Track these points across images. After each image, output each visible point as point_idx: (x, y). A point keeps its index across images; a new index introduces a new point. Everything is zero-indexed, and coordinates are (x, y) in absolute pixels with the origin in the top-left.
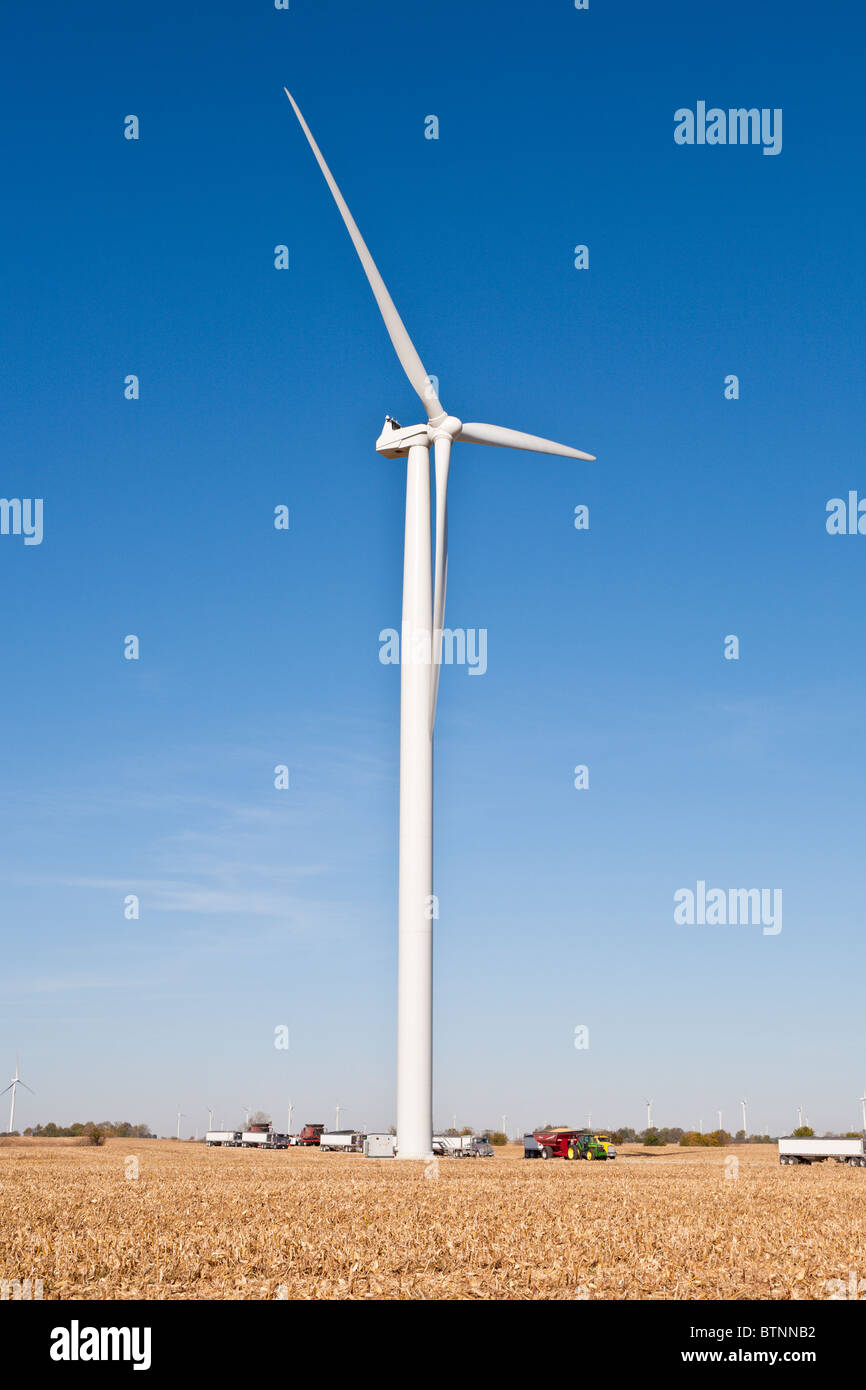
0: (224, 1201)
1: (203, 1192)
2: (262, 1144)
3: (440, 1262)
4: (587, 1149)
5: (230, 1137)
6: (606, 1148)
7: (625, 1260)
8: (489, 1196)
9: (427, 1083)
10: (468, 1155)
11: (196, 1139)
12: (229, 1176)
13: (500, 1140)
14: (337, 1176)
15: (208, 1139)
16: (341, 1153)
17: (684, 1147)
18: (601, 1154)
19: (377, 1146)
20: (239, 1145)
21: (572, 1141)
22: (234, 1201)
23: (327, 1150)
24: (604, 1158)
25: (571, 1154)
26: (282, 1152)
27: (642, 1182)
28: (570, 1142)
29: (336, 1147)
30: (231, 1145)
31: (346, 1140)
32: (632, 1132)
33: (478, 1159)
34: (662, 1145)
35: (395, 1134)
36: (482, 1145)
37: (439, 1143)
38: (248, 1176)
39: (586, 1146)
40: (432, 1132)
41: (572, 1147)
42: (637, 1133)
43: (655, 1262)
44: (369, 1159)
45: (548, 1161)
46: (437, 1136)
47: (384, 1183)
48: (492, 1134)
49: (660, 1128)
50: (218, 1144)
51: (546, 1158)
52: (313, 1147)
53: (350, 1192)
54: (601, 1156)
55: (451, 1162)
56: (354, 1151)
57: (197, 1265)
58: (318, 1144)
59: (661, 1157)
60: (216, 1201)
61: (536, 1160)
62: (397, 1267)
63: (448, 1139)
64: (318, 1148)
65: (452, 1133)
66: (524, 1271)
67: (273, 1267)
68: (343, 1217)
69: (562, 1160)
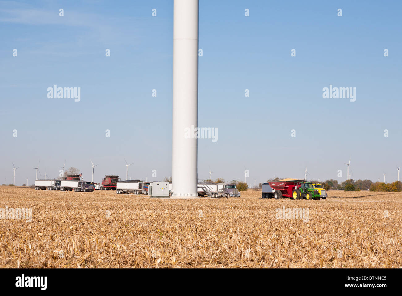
0: (54, 221)
1: (39, 215)
2: (75, 188)
3: (220, 258)
4: (306, 192)
5: (52, 183)
6: (319, 192)
7: (353, 257)
8: (244, 220)
9: (194, 146)
10: (222, 196)
11: (27, 186)
12: (56, 207)
13: (243, 187)
14: (133, 208)
15: (36, 185)
16: (132, 194)
17: (372, 192)
18: (317, 195)
19: (158, 190)
20: (59, 189)
21: (296, 187)
22: (63, 221)
23: (121, 193)
24: (319, 198)
25: (295, 195)
26: (90, 194)
27: (350, 212)
28: (294, 188)
29: (128, 190)
30: (53, 189)
31: (135, 186)
32: (336, 182)
33: (229, 199)
34: (358, 190)
35: (171, 182)
36: (232, 189)
37: (202, 188)
38: (69, 207)
39: (306, 190)
40: (197, 180)
41: (296, 191)
42: (339, 183)
43: (375, 258)
44: (152, 198)
45: (280, 200)
46: (200, 183)
47: (167, 211)
48: (237, 183)
49: (356, 179)
50: (44, 188)
51: (277, 199)
52: (111, 192)
53: (144, 216)
54: (316, 197)
55: (211, 201)
56: (140, 193)
57: (44, 259)
58: (114, 189)
59: (358, 199)
60: (49, 221)
61: (271, 200)
62: (189, 261)
63: (208, 185)
64: (115, 192)
65: (210, 182)
66: (281, 264)
67: (99, 260)
68: (143, 231)
69: (288, 200)
